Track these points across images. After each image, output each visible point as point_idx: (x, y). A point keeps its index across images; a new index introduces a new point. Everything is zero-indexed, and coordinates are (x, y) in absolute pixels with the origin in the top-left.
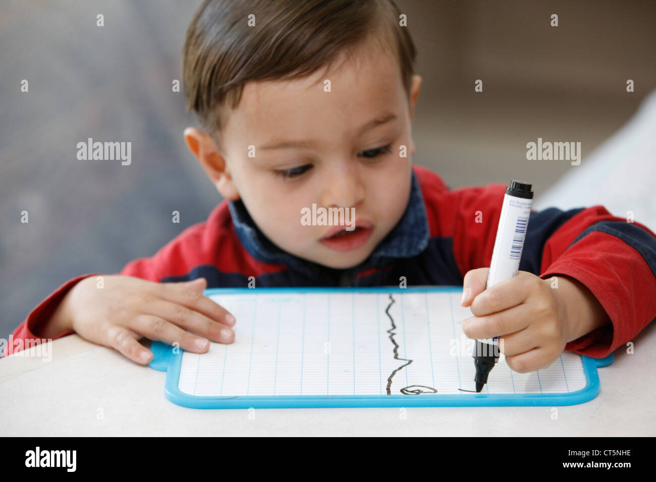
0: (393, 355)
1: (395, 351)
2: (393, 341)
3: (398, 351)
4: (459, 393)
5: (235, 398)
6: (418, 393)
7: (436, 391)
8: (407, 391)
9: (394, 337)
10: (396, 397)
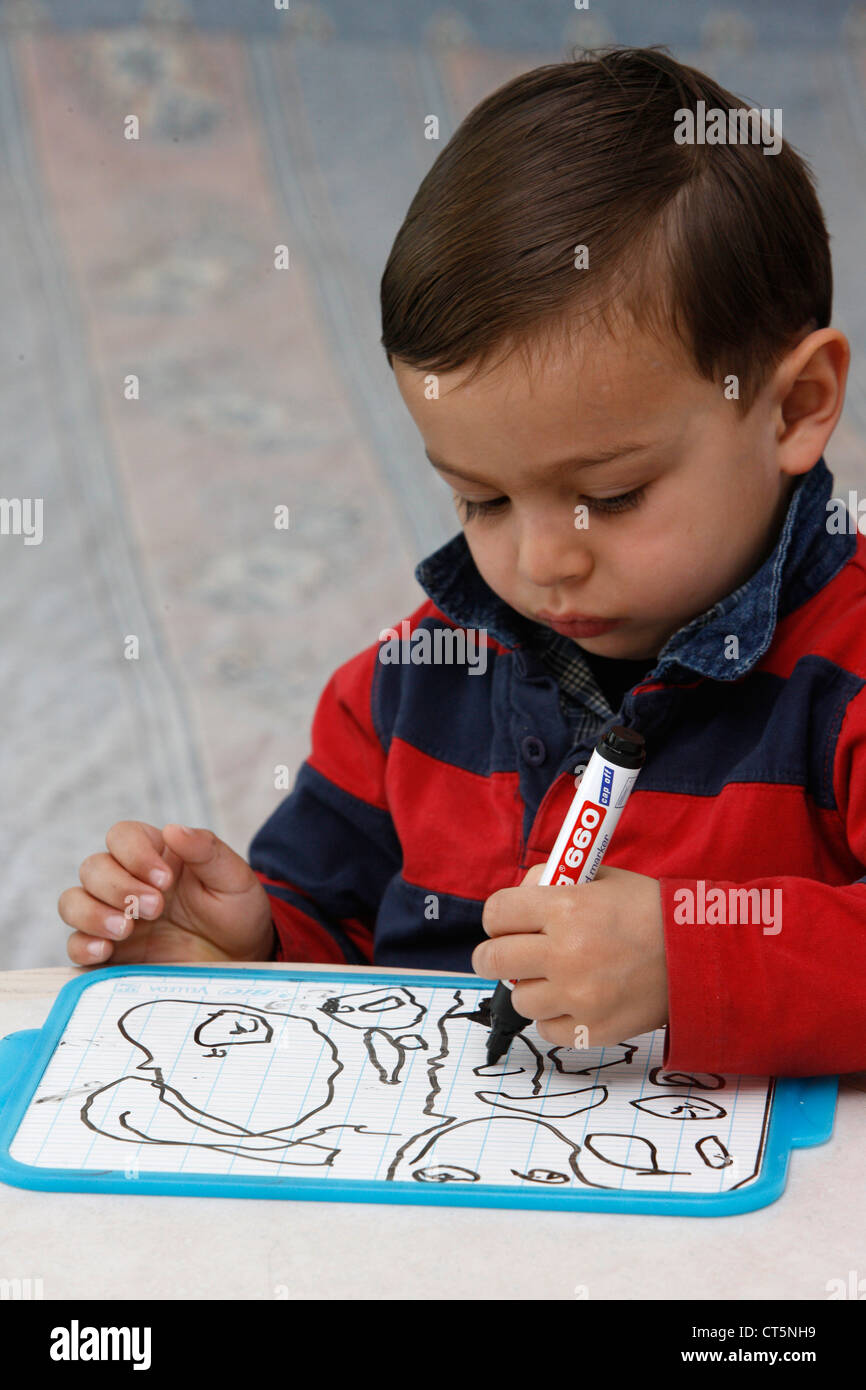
0: (424, 1105)
1: (430, 1099)
2: (433, 1081)
3: (437, 1098)
4: (518, 1182)
5: (106, 1173)
6: (443, 1180)
7: (477, 1177)
8: (423, 1174)
9: (438, 1072)
10: (402, 1185)
